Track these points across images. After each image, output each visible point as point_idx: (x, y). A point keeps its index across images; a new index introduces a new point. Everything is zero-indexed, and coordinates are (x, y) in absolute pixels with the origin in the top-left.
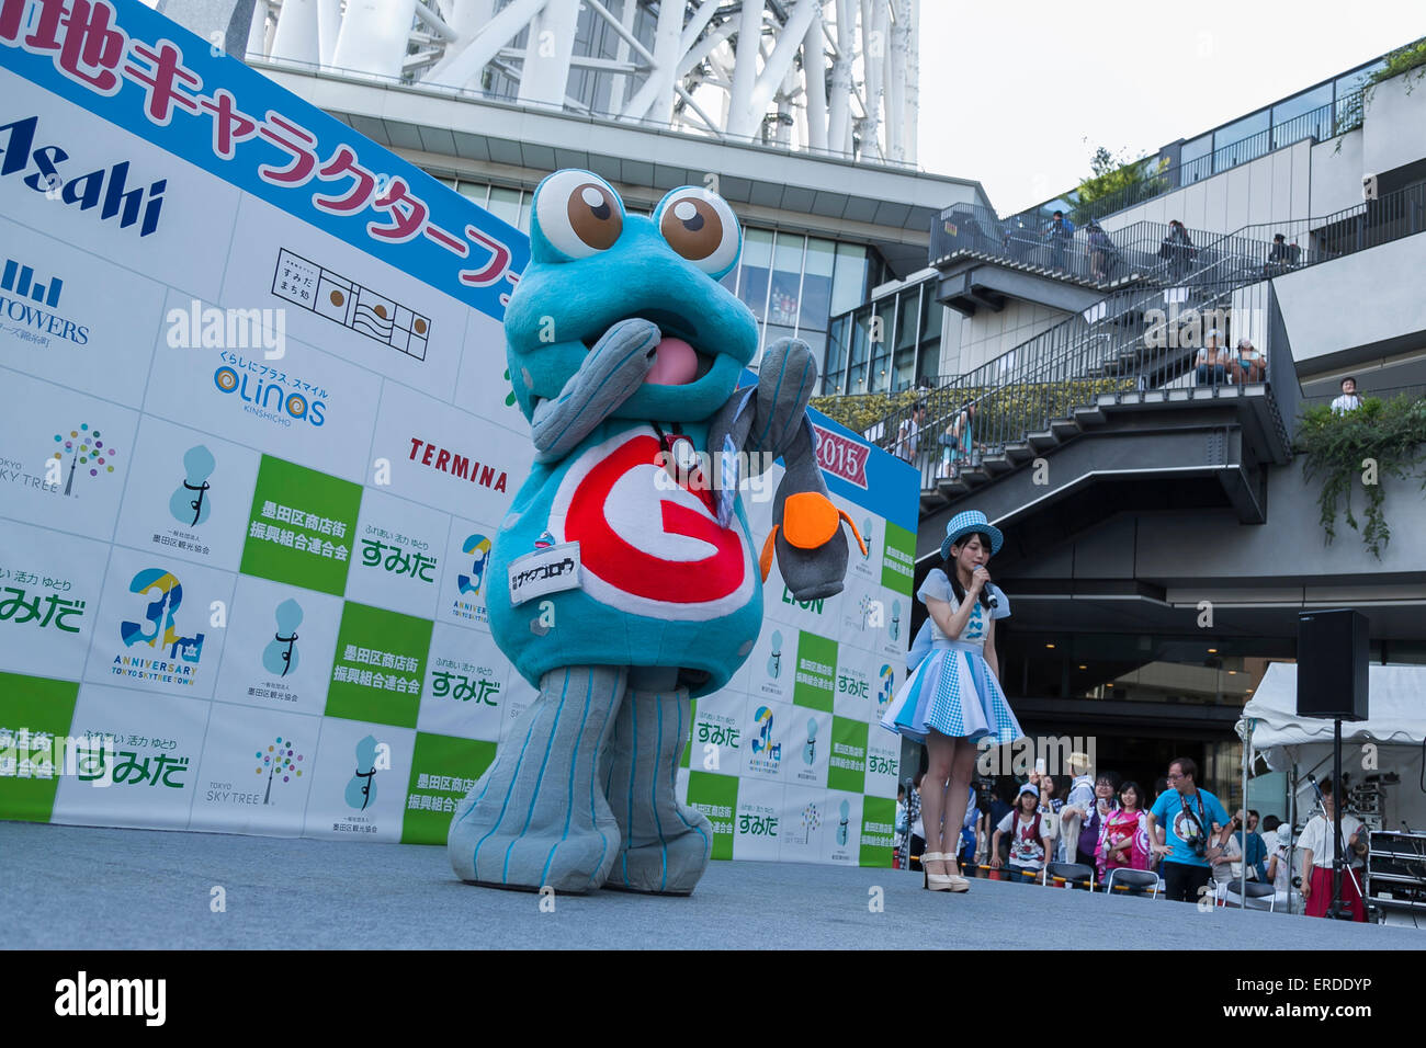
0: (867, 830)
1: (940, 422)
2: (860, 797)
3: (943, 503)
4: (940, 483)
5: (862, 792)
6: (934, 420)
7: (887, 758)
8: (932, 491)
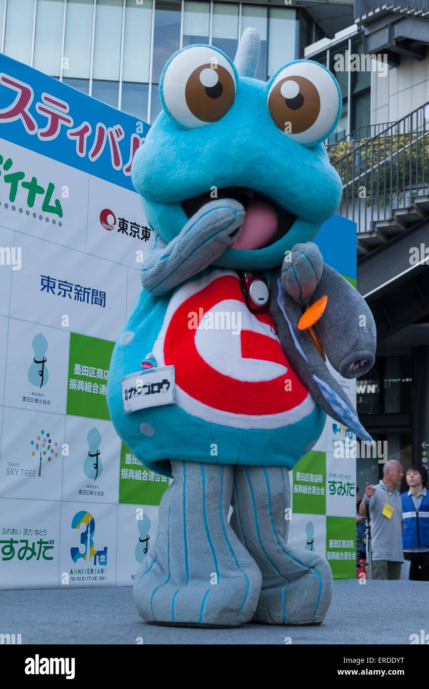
0: (331, 546)
1: (374, 170)
2: (323, 518)
3: (382, 244)
4: (378, 226)
5: (324, 513)
6: (368, 167)
7: (345, 482)
8: (370, 233)
